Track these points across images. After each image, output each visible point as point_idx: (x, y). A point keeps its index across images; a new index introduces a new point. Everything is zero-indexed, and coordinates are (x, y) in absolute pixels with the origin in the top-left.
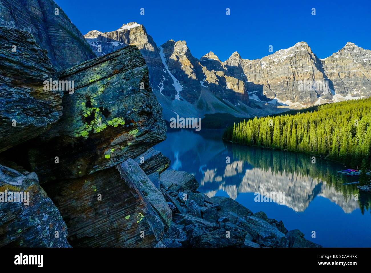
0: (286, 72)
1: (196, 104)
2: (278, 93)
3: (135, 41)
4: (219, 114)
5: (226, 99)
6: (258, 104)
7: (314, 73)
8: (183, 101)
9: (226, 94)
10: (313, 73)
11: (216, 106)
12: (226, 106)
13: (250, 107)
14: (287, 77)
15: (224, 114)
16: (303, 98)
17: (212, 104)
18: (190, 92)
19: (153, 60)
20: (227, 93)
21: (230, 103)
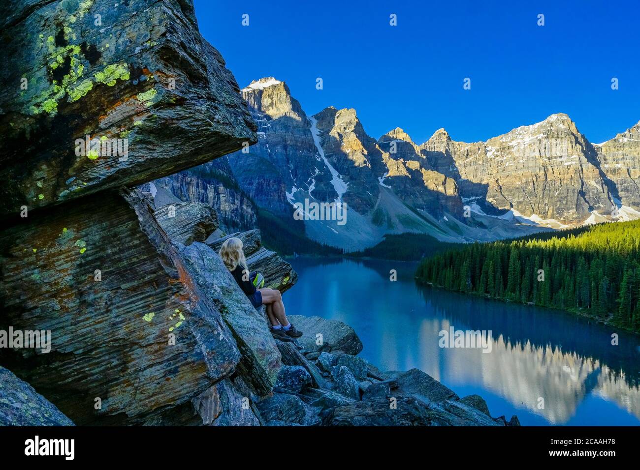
0: (530, 165)
1: (370, 216)
2: (517, 201)
3: (270, 108)
4: (409, 234)
5: (423, 209)
6: (480, 220)
7: (582, 169)
9: (423, 200)
10: (580, 168)
11: (406, 221)
12: (422, 220)
13: (467, 224)
14: (533, 174)
15: (420, 235)
16: (563, 211)
17: (398, 216)
18: (360, 196)
19: (299, 140)
20: (425, 199)
21: (430, 217)
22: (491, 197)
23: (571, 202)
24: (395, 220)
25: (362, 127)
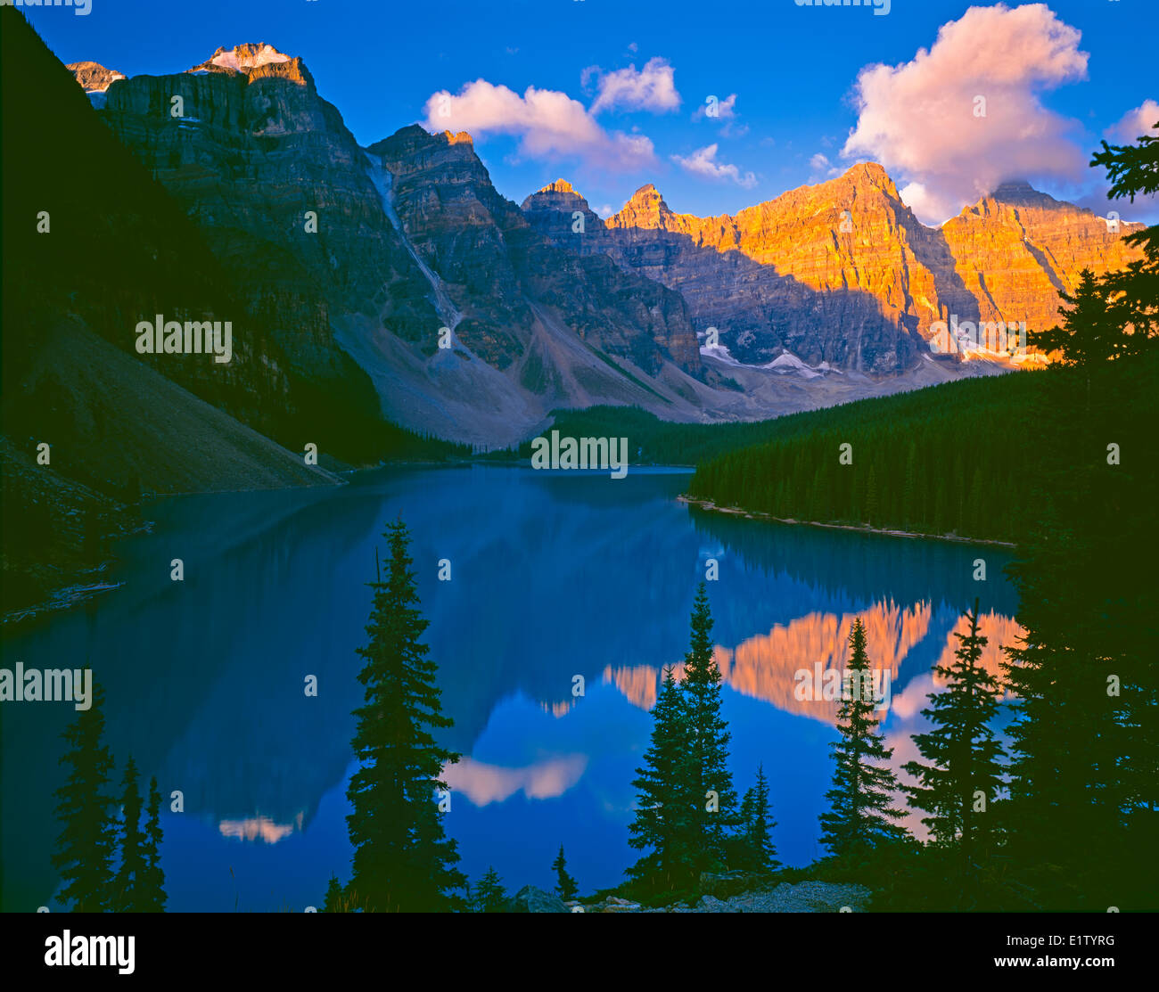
0: (818, 264)
1: (516, 367)
2: (794, 337)
3: (270, 121)
4: (603, 408)
5: (623, 354)
6: (727, 375)
7: (907, 273)
8: (469, 359)
9: (622, 335)
10: (903, 272)
11: (588, 379)
12: (625, 379)
13: (707, 384)
14: (823, 282)
15: (622, 409)
16: (874, 355)
17: (577, 372)
18: (491, 328)
19: (347, 200)
20: (627, 333)
21: (639, 372)
22: (747, 329)
23: (889, 337)
24: (569, 379)
25: (487, 174)
